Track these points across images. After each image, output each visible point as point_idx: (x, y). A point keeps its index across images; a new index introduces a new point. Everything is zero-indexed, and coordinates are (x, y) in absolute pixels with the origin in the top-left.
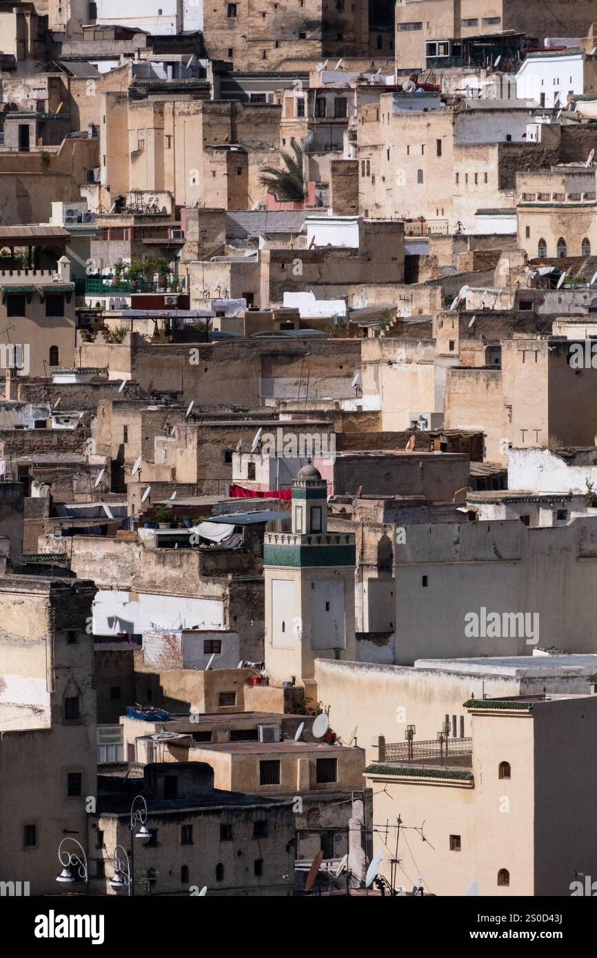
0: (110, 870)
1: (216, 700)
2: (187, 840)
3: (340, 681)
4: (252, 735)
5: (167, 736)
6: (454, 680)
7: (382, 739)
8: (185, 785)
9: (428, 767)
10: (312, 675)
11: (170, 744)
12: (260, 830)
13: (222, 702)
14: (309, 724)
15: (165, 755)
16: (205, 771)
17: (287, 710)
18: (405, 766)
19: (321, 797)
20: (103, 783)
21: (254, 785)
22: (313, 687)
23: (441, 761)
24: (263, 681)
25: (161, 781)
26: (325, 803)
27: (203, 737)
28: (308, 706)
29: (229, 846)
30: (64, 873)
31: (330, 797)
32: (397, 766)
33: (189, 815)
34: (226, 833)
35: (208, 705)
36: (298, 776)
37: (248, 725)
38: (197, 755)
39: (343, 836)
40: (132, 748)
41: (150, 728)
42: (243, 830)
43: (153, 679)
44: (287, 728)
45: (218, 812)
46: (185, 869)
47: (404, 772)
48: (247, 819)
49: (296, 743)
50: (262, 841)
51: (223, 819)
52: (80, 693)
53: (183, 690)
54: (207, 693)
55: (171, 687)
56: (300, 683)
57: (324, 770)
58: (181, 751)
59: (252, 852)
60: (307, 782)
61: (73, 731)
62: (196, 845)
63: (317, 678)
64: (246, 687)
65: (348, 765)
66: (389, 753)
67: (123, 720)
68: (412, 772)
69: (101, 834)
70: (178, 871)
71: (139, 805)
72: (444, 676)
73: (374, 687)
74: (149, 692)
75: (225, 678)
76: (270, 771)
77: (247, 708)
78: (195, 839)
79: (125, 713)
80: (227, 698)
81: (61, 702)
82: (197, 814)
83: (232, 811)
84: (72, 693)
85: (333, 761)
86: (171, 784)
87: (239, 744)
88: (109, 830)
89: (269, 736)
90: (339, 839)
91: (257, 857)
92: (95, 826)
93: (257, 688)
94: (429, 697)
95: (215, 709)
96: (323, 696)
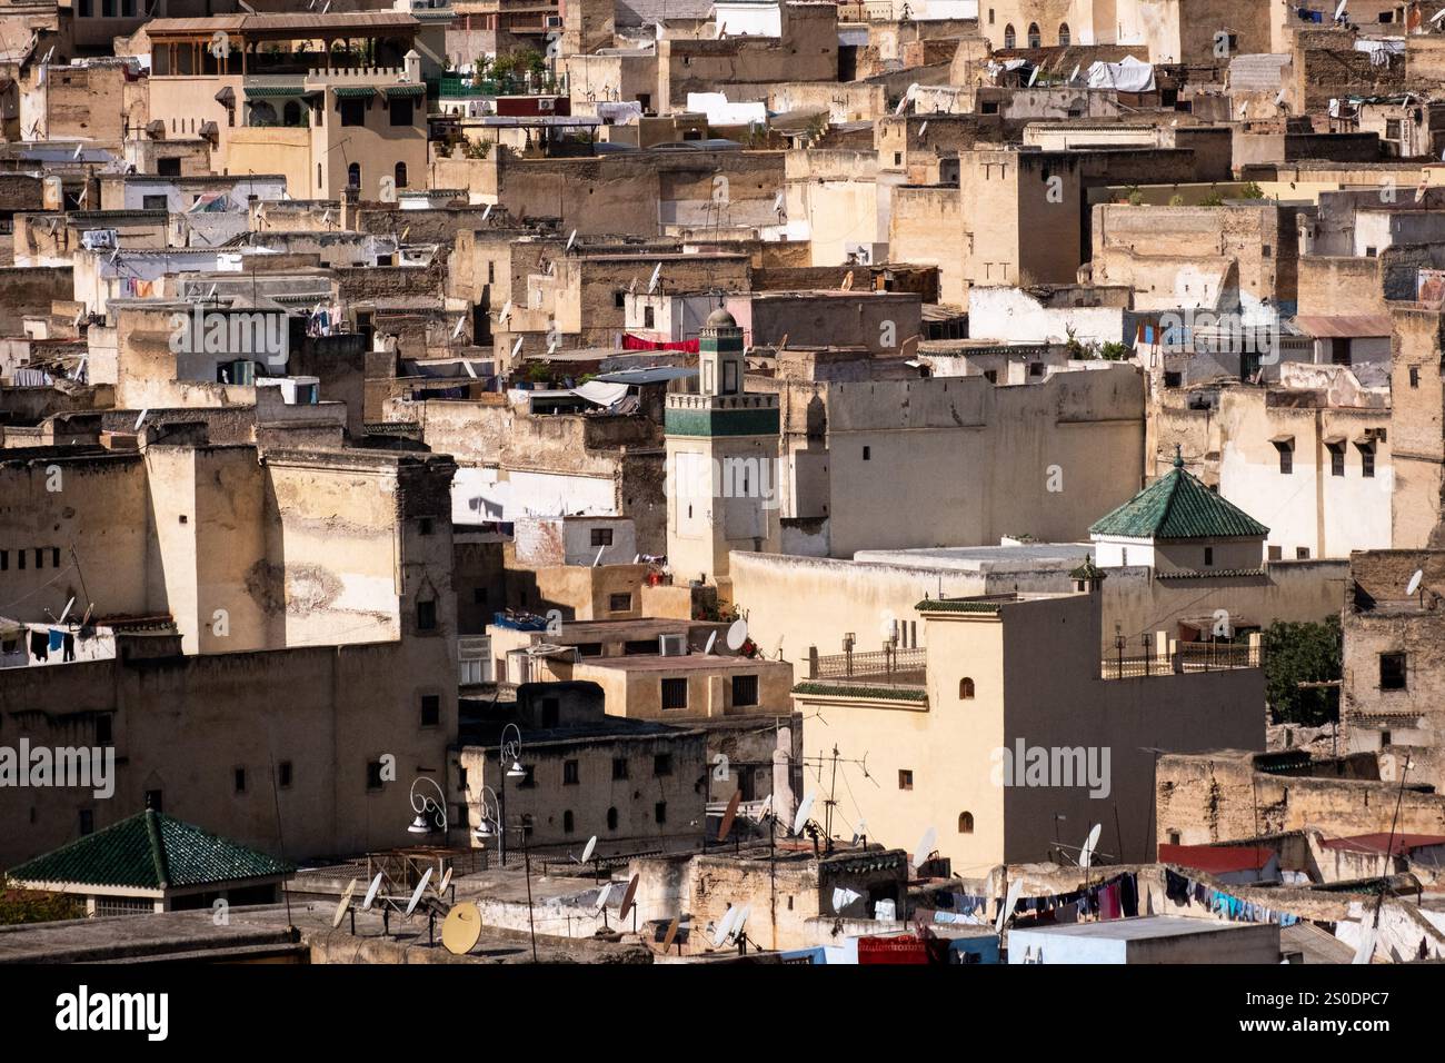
0: (475, 817)
1: (606, 603)
2: (571, 778)
3: (760, 579)
4: (651, 647)
5: (545, 649)
6: (904, 576)
7: (813, 651)
8: (569, 710)
9: (871, 686)
10: (726, 572)
11: (550, 659)
12: (663, 766)
13: (614, 606)
14: (723, 633)
15: (543, 673)
16: (594, 692)
17: (695, 615)
18: (843, 684)
19: (736, 724)
20: (466, 708)
21: (654, 710)
22: (728, 586)
23: (888, 678)
24: (665, 580)
25: (538, 705)
26: (742, 731)
27: (591, 651)
28: (721, 610)
29: (624, 785)
30: (418, 821)
31: (750, 723)
32: (833, 684)
33: (574, 747)
34: (620, 770)
35: (596, 609)
36: (709, 699)
37: (645, 635)
38: (583, 672)
39: (766, 772)
40: (501, 665)
41: (524, 639)
42: (640, 766)
43: (529, 577)
44: (696, 638)
45: (609, 744)
46: (568, 815)
47: (841, 692)
48: (646, 752)
49: (706, 656)
50: (665, 779)
51: (616, 752)
52: (437, 596)
53: (564, 591)
54: (595, 595)
55: (549, 587)
56: (711, 581)
57: (742, 689)
58: (564, 669)
59: (653, 793)
60: (720, 705)
61: (430, 643)
62: (581, 785)
63: (732, 576)
64: (644, 587)
65: (772, 684)
66: (823, 668)
67: (490, 629)
68: (852, 692)
69: (463, 773)
70: (560, 817)
71: (511, 736)
72: (891, 572)
73: (804, 586)
74: (523, 595)
75: (617, 576)
76: (674, 692)
77: (646, 613)
78: (580, 779)
79: (493, 621)
80: (620, 601)
81: (412, 607)
82: (583, 746)
83: (627, 742)
84: (427, 596)
85: (754, 678)
86: (551, 710)
87: (636, 658)
88: (474, 766)
89: (673, 648)
90: (761, 776)
91: (658, 799)
92: (457, 762)
93: (657, 588)
94: (872, 598)
95: (605, 615)
96: (740, 598)
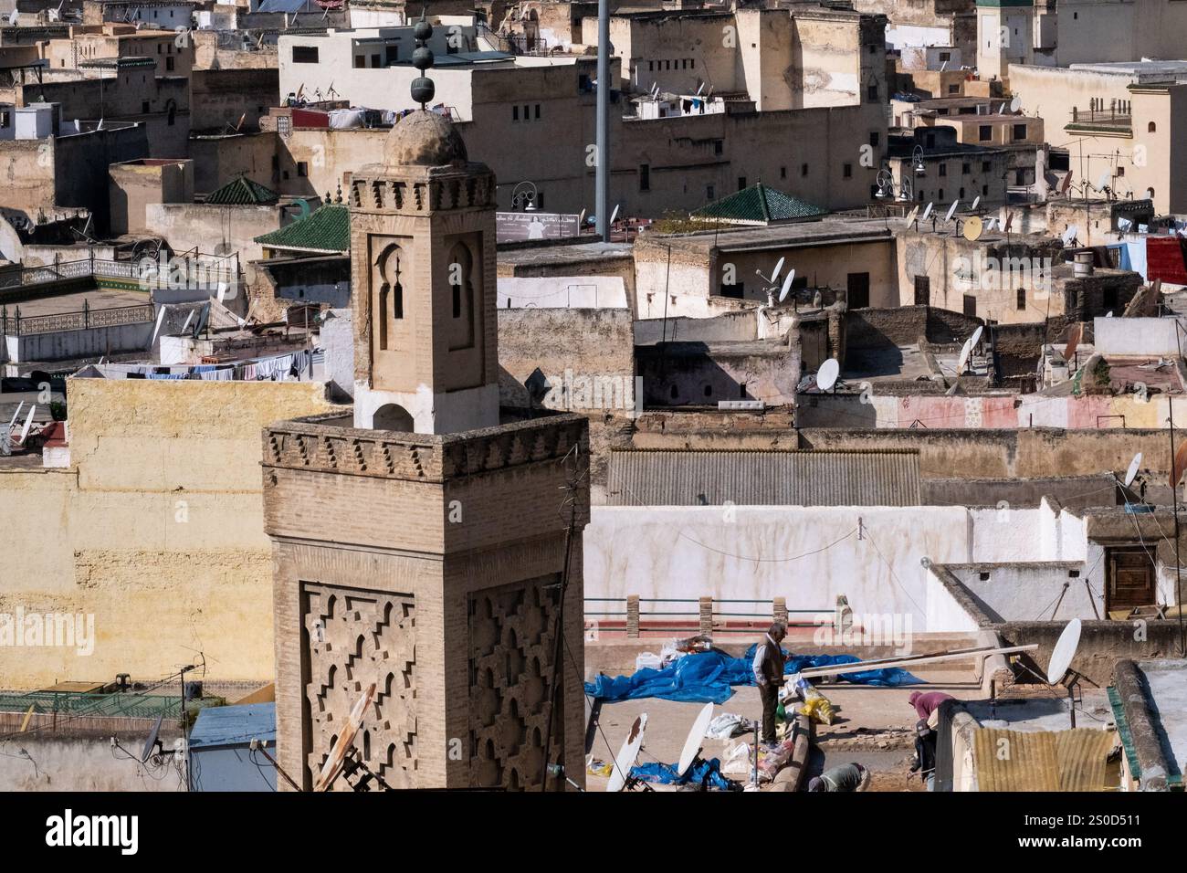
0: (896, 192)
1: (947, 89)
2: (942, 173)
3: (1024, 78)
4: (973, 111)
5: (921, 111)
6: (1097, 76)
7: (1075, 109)
8: (939, 140)
9: (1104, 126)
10: (1007, 74)
11: (924, 116)
12: (986, 167)
13: (951, 91)
14: (1008, 104)
15: (919, 122)
16: (951, 132)
17: (991, 96)
18: (1090, 125)
19: (1017, 148)
20: (891, 139)
21: (976, 140)
22: (1008, 81)
23: (1113, 122)
24: (976, 78)
25: (925, 138)
26: (1019, 152)
27: (943, 112)
28: (1004, 93)
29: (968, 177)
30: (880, 191)
31: (1022, 148)
32: (1085, 125)
33: (944, 158)
34: (966, 169)
35: (942, 93)
36: (1002, 136)
37: (970, 105)
38: (939, 122)
39: (1031, 172)
40: (898, 119)
41: (910, 106)
42: (976, 167)
43: (909, 77)
44: (994, 107)
45: (961, 156)
46: (941, 191)
47: (1089, 129)
48: (978, 161)
49: (1000, 115)
50: (988, 174)
51: (964, 160)
52: (878, 83)
53: (927, 84)
54: (942, 86)
55: (919, 82)
56: (999, 79)
57: (1019, 131)
58: (931, 121)
59: (981, 181)
60: (1008, 139)
61: (874, 106)
62: (948, 177)
63: (1009, 76)
64: (966, 82)
65: (1034, 129)
66: (1079, 117)
67: (893, 102)
68: (1094, 129)
69: (890, 170)
70: (937, 192)
71: (918, 151)
72: (1091, 75)
73: (1046, 81)
74: (905, 85)
75: (953, 76)
76: (985, 132)
77: (967, 94)
78: (947, 172)
79: (894, 98)
80: (954, 88)
81: (866, 89)
82: (949, 157)
83: (969, 156)
84: (873, 83)
85: (1024, 126)
86: (931, 139)
87: (965, 116)
88: (896, 167)
89: (983, 111)
90: (1028, 174)
91: (984, 184)
92: (887, 165)
93: (972, 82)
94: (1081, 87)
95: (947, 95)
96: (1014, 87)
